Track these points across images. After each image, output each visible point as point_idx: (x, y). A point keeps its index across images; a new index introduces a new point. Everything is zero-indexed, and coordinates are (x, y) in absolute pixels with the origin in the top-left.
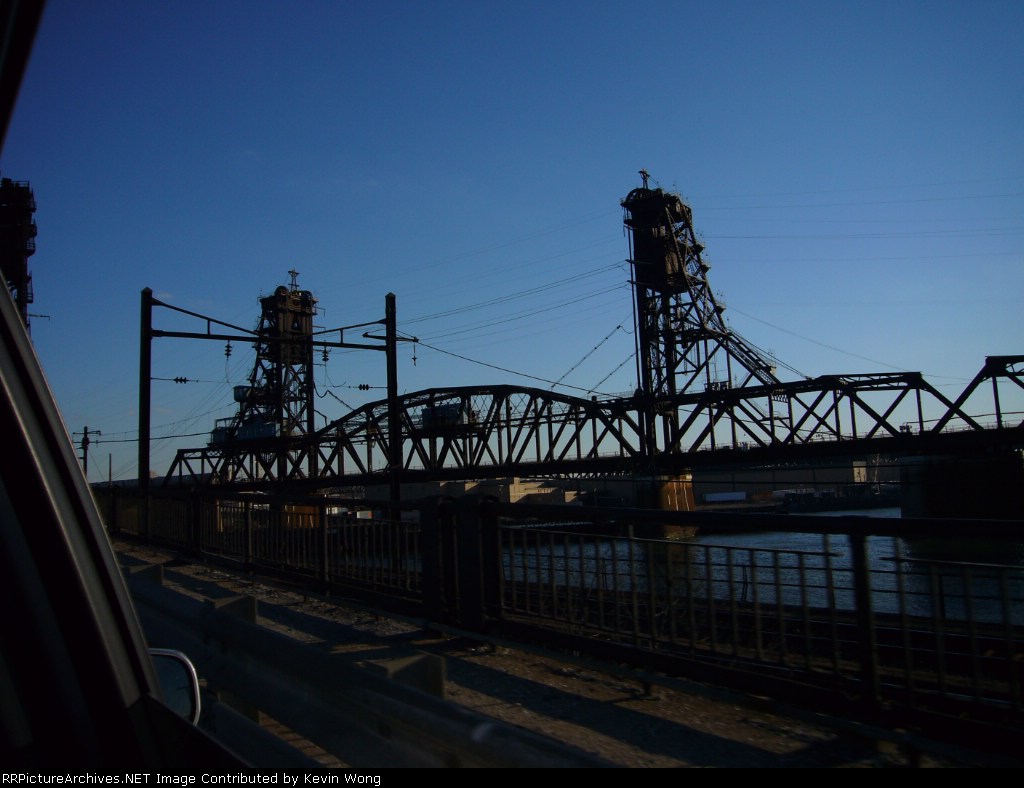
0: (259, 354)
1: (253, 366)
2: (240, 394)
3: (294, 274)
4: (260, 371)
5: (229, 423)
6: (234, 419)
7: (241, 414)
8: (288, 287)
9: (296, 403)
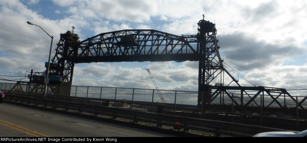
0: (57, 52)
1: (54, 56)
2: (47, 65)
3: (73, 28)
4: (56, 58)
5: (40, 74)
6: (43, 73)
7: (46, 72)
8: (71, 32)
9: (66, 71)
